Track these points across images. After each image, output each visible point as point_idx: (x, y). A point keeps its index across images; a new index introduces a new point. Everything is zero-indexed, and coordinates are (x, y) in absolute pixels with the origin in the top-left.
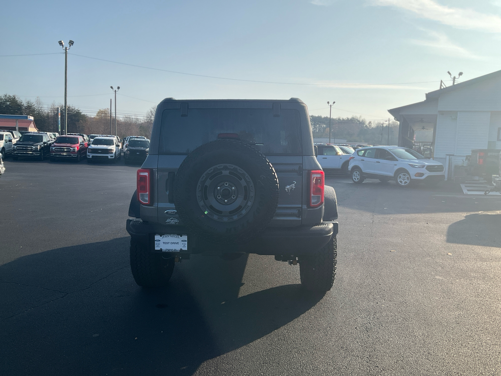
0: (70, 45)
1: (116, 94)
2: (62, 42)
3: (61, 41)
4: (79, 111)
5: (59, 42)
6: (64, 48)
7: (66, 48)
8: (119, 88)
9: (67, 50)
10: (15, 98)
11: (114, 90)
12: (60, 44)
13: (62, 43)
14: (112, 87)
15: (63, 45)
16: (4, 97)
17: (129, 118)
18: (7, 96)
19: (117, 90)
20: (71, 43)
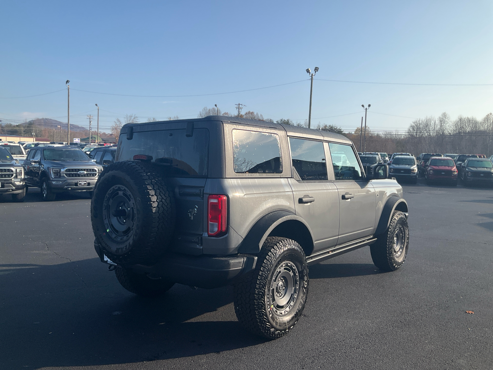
0: (316, 72)
1: (367, 112)
2: (310, 69)
3: (308, 69)
4: (340, 130)
5: (306, 70)
6: (311, 75)
7: (312, 74)
8: (369, 106)
9: (313, 77)
10: (288, 122)
11: (365, 108)
12: (307, 71)
13: (309, 71)
14: (363, 106)
15: (310, 73)
16: (280, 121)
17: (390, 134)
18: (283, 120)
19: (368, 108)
20: (316, 69)
